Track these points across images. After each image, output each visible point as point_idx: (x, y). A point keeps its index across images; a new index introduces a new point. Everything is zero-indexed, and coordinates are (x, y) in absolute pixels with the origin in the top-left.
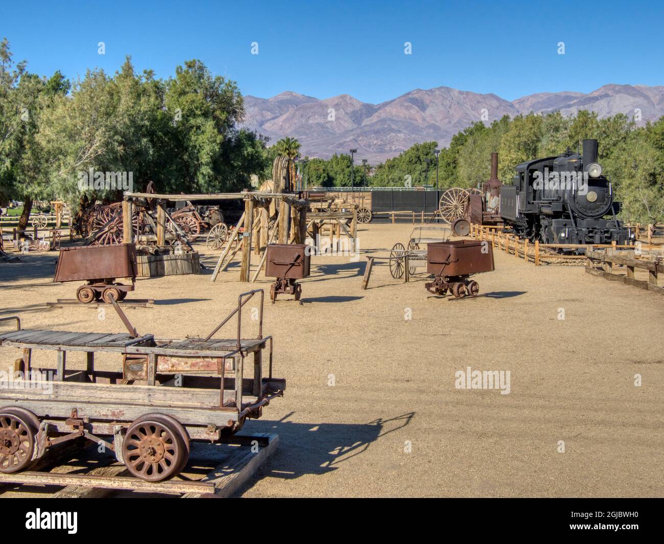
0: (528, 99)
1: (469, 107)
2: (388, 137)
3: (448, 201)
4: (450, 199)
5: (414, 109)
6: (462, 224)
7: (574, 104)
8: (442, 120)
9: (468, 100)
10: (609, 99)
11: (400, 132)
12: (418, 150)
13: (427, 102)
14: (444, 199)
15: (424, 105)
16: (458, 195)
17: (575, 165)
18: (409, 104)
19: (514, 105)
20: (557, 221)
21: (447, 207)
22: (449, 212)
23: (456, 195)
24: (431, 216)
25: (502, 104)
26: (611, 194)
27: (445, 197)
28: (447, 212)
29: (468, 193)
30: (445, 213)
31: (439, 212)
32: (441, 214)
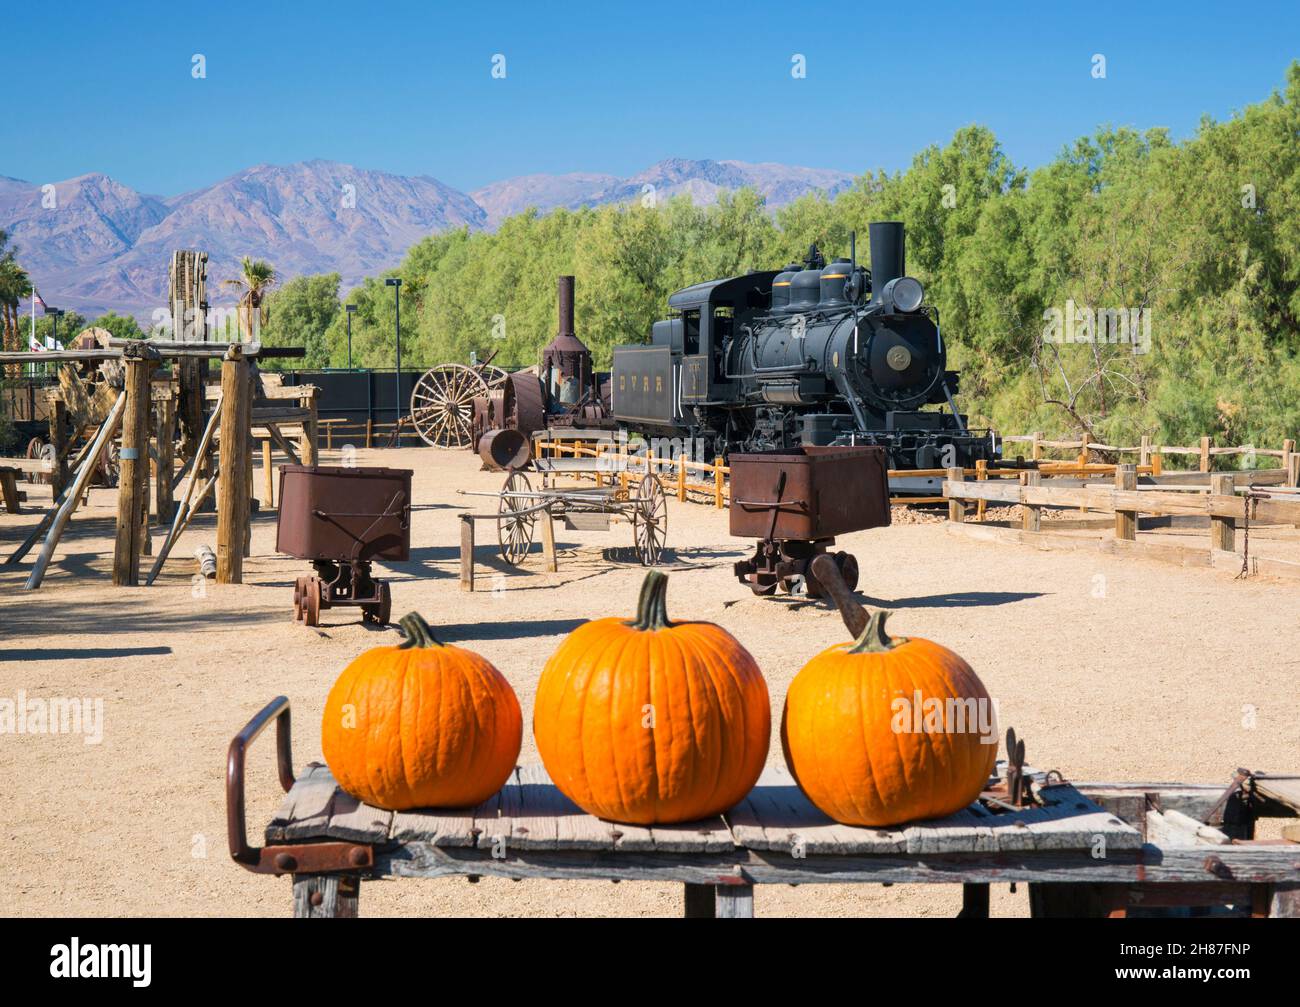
1: (376, 203)
3: (432, 396)
4: (436, 389)
5: (256, 206)
8: (320, 232)
10: (671, 189)
12: (305, 289)
13: (285, 192)
14: (421, 389)
15: (277, 198)
16: (453, 381)
17: (847, 284)
18: (245, 197)
19: (476, 202)
20: (818, 420)
21: (429, 408)
22: (433, 420)
23: (449, 381)
24: (388, 430)
25: (450, 199)
26: (940, 351)
27: (424, 385)
28: (429, 421)
29: (477, 376)
30: (425, 422)
31: (411, 421)
32: (415, 424)
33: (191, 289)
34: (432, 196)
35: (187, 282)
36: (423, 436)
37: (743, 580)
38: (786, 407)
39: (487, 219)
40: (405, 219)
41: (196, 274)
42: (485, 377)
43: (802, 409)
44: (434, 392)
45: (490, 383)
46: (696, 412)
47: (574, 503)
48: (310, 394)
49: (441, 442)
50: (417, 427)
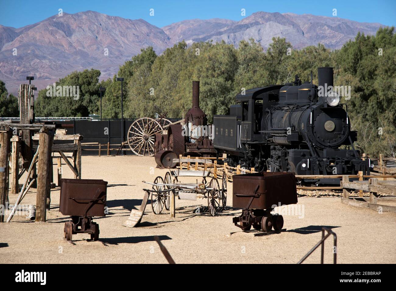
0: (179, 26)
1: (117, 33)
2: (32, 63)
3: (137, 132)
4: (139, 129)
5: (59, 33)
6: (169, 156)
7: (225, 32)
8: (90, 46)
9: (116, 25)
10: (259, 26)
11: (44, 58)
13: (73, 26)
14: (132, 129)
15: (70, 30)
16: (147, 125)
17: (309, 94)
18: (54, 28)
19: (165, 32)
20: (294, 152)
21: (136, 138)
22: (138, 143)
23: (145, 126)
24: (117, 147)
25: (153, 30)
26: (347, 123)
27: (134, 127)
28: (136, 143)
29: (158, 123)
30: (133, 144)
31: (127, 143)
32: (129, 145)
33: (27, 101)
34: (145, 29)
35: (25, 98)
36: (132, 150)
37: (236, 224)
38: (282, 146)
39: (171, 40)
40: (131, 40)
41: (29, 94)
42: (162, 124)
43: (289, 147)
44: (138, 130)
45: (164, 127)
46: (247, 146)
47: (183, 189)
48: (78, 138)
49: (141, 153)
50: (130, 146)
